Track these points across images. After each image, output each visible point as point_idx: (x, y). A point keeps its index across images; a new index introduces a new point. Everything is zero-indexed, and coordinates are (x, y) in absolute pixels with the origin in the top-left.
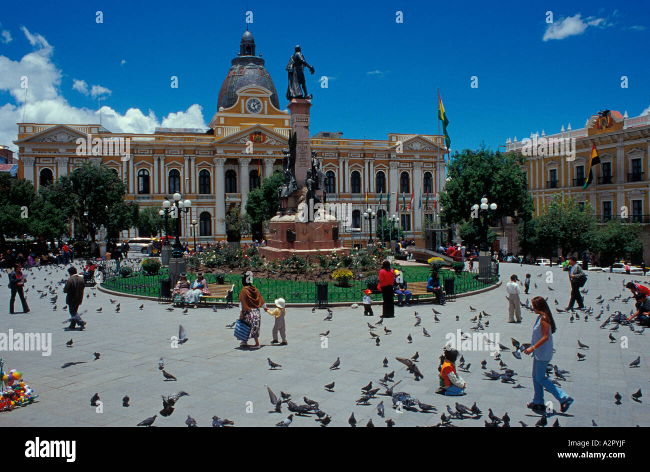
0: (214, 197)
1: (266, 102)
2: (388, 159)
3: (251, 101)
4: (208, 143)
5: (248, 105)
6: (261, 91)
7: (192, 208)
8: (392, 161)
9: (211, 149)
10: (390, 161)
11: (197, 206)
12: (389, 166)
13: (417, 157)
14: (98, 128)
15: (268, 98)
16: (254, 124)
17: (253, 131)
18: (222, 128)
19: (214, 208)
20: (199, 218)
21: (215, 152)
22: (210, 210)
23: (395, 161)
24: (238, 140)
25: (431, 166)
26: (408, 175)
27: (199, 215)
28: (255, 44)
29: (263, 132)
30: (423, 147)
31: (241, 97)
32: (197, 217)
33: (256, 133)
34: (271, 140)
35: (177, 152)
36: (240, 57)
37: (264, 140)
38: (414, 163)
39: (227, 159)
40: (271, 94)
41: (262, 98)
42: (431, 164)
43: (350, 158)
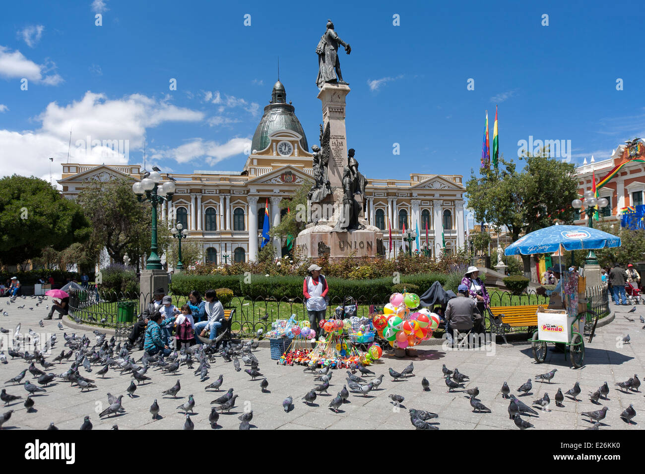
0: (248, 234)
1: (296, 145)
2: (410, 198)
3: (282, 144)
4: (242, 183)
5: (280, 148)
6: (290, 135)
7: (227, 244)
8: (414, 199)
9: (244, 189)
10: (412, 199)
11: (232, 242)
12: (411, 204)
13: (437, 196)
14: (139, 169)
15: (298, 141)
16: (285, 165)
17: (284, 171)
18: (255, 168)
19: (248, 244)
20: (234, 254)
21: (248, 191)
22: (244, 246)
23: (417, 199)
24: (270, 180)
25: (450, 204)
26: (428, 213)
27: (233, 251)
28: (286, 92)
29: (293, 172)
30: (443, 186)
31: (273, 141)
32: (232, 252)
33: (286, 174)
34: (301, 180)
35: (213, 192)
36: (272, 104)
37: (294, 179)
38: (435, 201)
39: (260, 198)
40: (301, 137)
41: (293, 142)
42: (450, 202)
43: (375, 197)
